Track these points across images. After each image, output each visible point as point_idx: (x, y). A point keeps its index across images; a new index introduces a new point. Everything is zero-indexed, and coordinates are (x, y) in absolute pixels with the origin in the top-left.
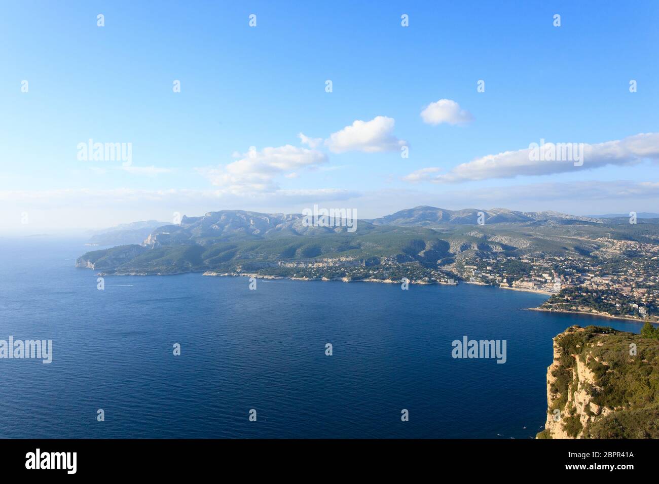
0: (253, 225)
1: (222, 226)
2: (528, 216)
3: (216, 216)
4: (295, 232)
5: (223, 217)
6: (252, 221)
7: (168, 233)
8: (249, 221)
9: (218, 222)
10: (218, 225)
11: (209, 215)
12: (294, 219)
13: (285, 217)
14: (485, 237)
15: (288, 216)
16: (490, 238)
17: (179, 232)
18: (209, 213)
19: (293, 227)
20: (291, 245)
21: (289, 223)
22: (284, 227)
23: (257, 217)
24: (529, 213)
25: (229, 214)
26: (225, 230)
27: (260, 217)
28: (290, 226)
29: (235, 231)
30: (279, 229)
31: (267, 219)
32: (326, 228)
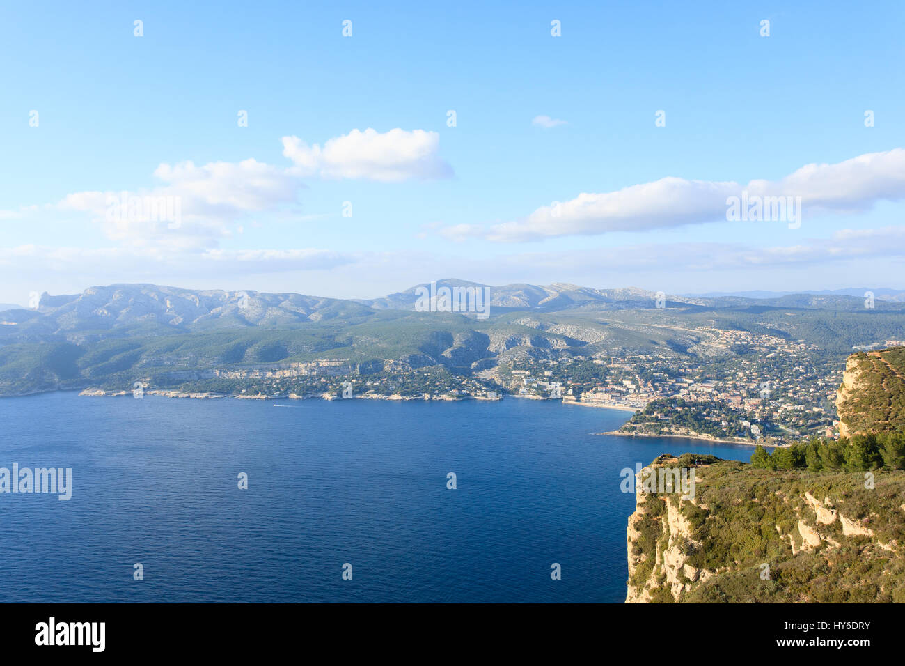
0: (171, 310)
1: (114, 312)
2: (603, 294)
3: (104, 294)
4: (242, 319)
5: (116, 296)
6: (168, 302)
7: (13, 324)
8: (166, 303)
9: (108, 304)
10: (108, 309)
11: (90, 292)
13: (227, 295)
14: (542, 327)
15: (232, 294)
16: (548, 328)
17: (34, 321)
18: (92, 288)
19: (241, 312)
20: (236, 342)
21: (233, 306)
22: (225, 313)
23: (178, 295)
24: (604, 291)
25: (127, 291)
26: (120, 318)
27: (183, 295)
28: (234, 311)
29: (138, 319)
30: (216, 316)
31: (197, 299)
32: (296, 314)
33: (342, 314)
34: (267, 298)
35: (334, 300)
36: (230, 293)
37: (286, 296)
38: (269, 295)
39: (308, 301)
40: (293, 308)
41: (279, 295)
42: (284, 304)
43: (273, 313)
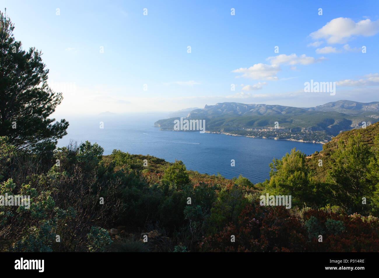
0: (238, 110)
1: (223, 110)
3: (221, 104)
4: (259, 113)
5: (224, 106)
7: (197, 113)
8: (237, 108)
9: (221, 108)
10: (221, 109)
11: (217, 105)
12: (260, 107)
13: (256, 106)
15: (258, 105)
17: (202, 112)
18: (218, 103)
19: (259, 111)
21: (257, 109)
22: (254, 111)
23: (241, 106)
25: (226, 104)
26: (224, 112)
27: (243, 106)
28: (257, 111)
29: (229, 112)
30: (252, 112)
31: (246, 107)
32: (277, 111)
33: (294, 112)
34: (269, 107)
35: (292, 107)
36: (257, 105)
37: (275, 106)
38: (269, 105)
39: (282, 107)
40: (277, 110)
41: (273, 105)
42: (273, 109)
43: (269, 111)
